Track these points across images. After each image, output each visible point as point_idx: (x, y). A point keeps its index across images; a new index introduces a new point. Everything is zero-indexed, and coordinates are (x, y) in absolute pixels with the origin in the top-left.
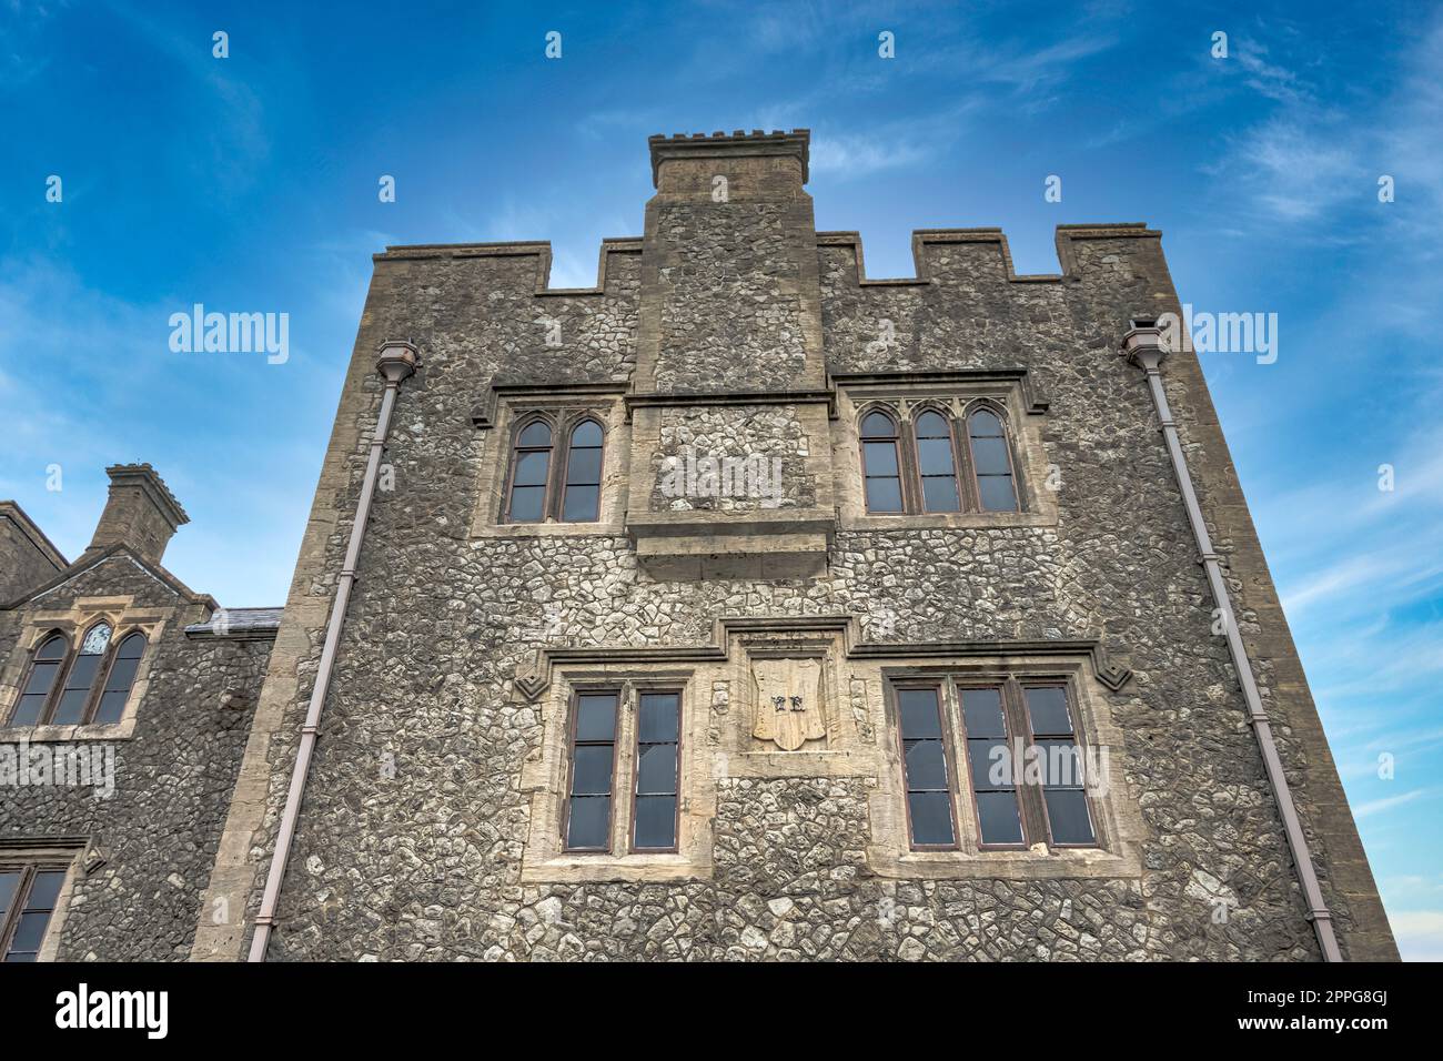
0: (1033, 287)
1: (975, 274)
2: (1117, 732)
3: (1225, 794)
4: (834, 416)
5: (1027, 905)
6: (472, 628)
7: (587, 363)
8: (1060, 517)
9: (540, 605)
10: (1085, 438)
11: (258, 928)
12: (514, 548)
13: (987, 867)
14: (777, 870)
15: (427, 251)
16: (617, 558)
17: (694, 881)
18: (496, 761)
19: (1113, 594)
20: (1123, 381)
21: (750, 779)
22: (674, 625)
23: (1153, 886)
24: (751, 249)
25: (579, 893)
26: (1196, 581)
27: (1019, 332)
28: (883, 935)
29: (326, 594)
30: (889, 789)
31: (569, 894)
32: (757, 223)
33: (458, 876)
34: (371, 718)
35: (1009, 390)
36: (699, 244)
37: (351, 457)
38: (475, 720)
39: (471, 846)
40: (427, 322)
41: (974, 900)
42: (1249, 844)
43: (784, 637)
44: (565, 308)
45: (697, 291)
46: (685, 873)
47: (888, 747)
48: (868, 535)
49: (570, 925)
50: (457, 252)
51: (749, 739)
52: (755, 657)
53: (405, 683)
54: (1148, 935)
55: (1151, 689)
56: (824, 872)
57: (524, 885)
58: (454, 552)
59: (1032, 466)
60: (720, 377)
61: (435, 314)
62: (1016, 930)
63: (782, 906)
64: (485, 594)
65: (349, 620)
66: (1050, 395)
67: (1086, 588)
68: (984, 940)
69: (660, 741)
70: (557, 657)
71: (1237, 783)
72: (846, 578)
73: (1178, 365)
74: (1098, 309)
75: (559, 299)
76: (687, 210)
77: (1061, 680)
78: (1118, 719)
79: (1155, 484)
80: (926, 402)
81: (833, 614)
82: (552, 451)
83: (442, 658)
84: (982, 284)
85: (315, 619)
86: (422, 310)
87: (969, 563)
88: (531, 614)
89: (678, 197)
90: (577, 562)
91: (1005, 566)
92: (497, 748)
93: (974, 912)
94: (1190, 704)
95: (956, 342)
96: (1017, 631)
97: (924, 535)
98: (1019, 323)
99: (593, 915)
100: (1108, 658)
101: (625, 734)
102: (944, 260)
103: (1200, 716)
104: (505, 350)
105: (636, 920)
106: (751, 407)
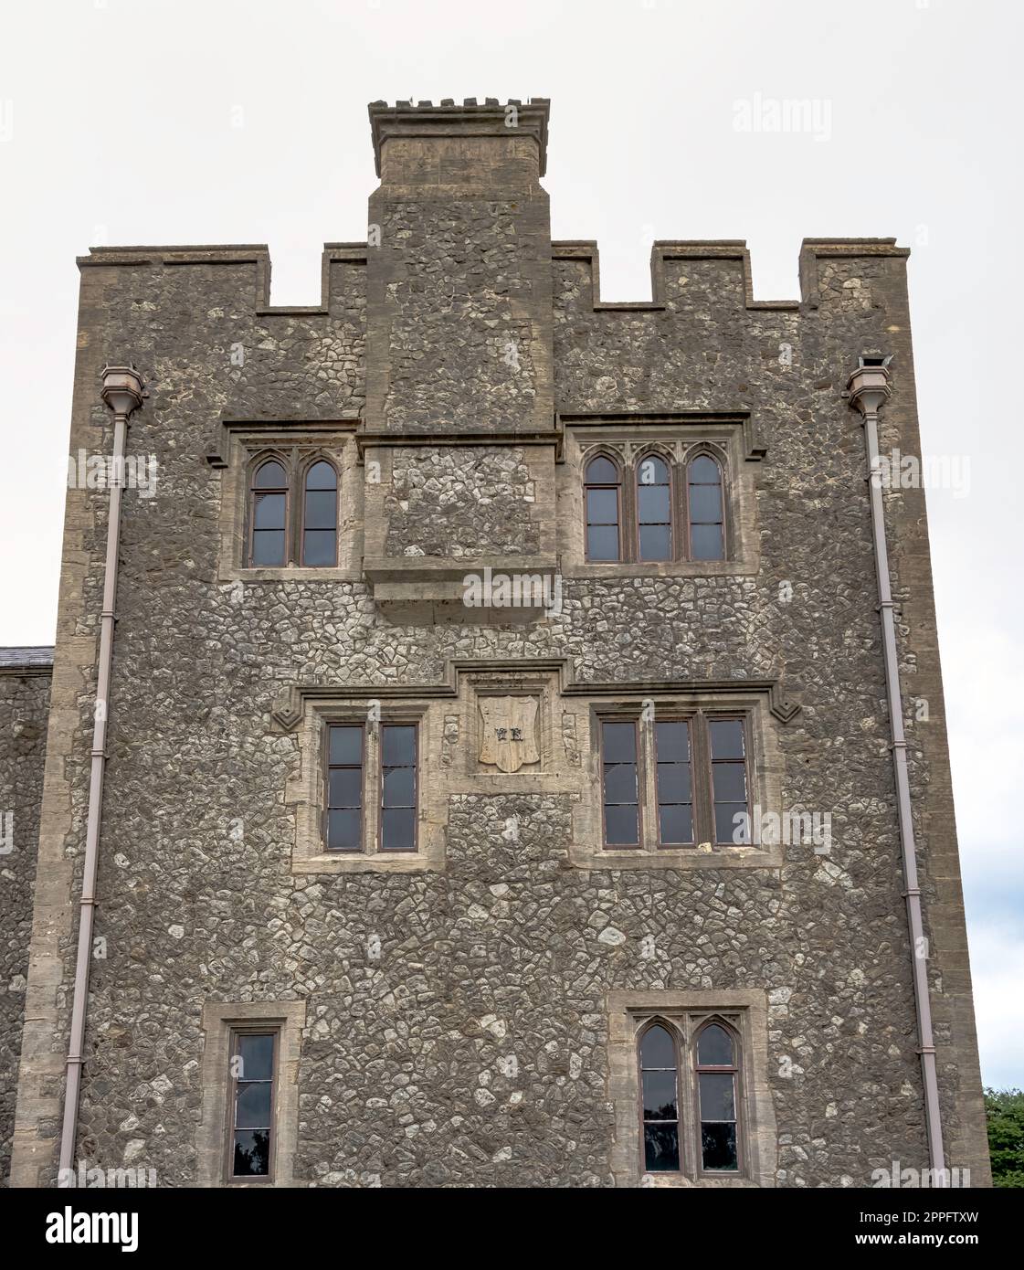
0: (769, 315)
1: (713, 298)
2: (781, 756)
3: (860, 805)
4: (560, 460)
5: (690, 887)
6: (229, 666)
7: (316, 395)
8: (761, 565)
9: (289, 646)
10: (796, 486)
11: (83, 907)
12: (260, 592)
13: (662, 860)
14: (497, 863)
15: (134, 254)
16: (356, 603)
17: (431, 872)
18: (263, 780)
19: (797, 638)
20: (841, 426)
21: (476, 795)
22: (410, 666)
23: (789, 873)
24: (482, 261)
25: (340, 880)
26: (871, 627)
27: (749, 369)
28: (578, 910)
29: (91, 634)
30: (589, 802)
31: (332, 882)
32: (489, 227)
33: (241, 869)
34: (150, 744)
35: (730, 433)
36: (427, 253)
37: (92, 497)
38: (241, 747)
39: (248, 847)
40: (146, 344)
41: (650, 884)
42: (870, 843)
43: (507, 676)
44: (290, 331)
45: (426, 312)
46: (423, 866)
47: (591, 769)
48: (586, 582)
49: (334, 904)
50: (167, 257)
51: (476, 764)
52: (482, 694)
53: (175, 714)
54: (780, 908)
55: (815, 721)
56: (534, 865)
57: (294, 875)
58: (204, 595)
59: (742, 515)
60: (449, 415)
61: (154, 335)
62: (680, 905)
63: (500, 889)
64: (238, 636)
65: (116, 657)
66: (769, 440)
67: (774, 633)
68: (654, 912)
69: (400, 765)
70: (308, 693)
71: (870, 796)
72: (564, 623)
73: (896, 410)
74: (828, 342)
75: (283, 319)
76: (413, 208)
77: (740, 714)
78: (784, 747)
79: (851, 533)
80: (650, 446)
81: (551, 657)
82: (288, 493)
83: (206, 693)
84: (718, 310)
85: (85, 657)
86: (139, 329)
87: (674, 609)
88: (281, 655)
89: (403, 190)
90: (321, 605)
91: (706, 613)
92: (263, 769)
93: (649, 893)
94: (845, 734)
95: (685, 378)
96: (710, 672)
97: (637, 583)
98: (750, 358)
99: (351, 897)
100: (784, 695)
101: (370, 759)
102: (683, 280)
103: (851, 743)
104: (231, 379)
105: (386, 900)
106: (481, 449)
